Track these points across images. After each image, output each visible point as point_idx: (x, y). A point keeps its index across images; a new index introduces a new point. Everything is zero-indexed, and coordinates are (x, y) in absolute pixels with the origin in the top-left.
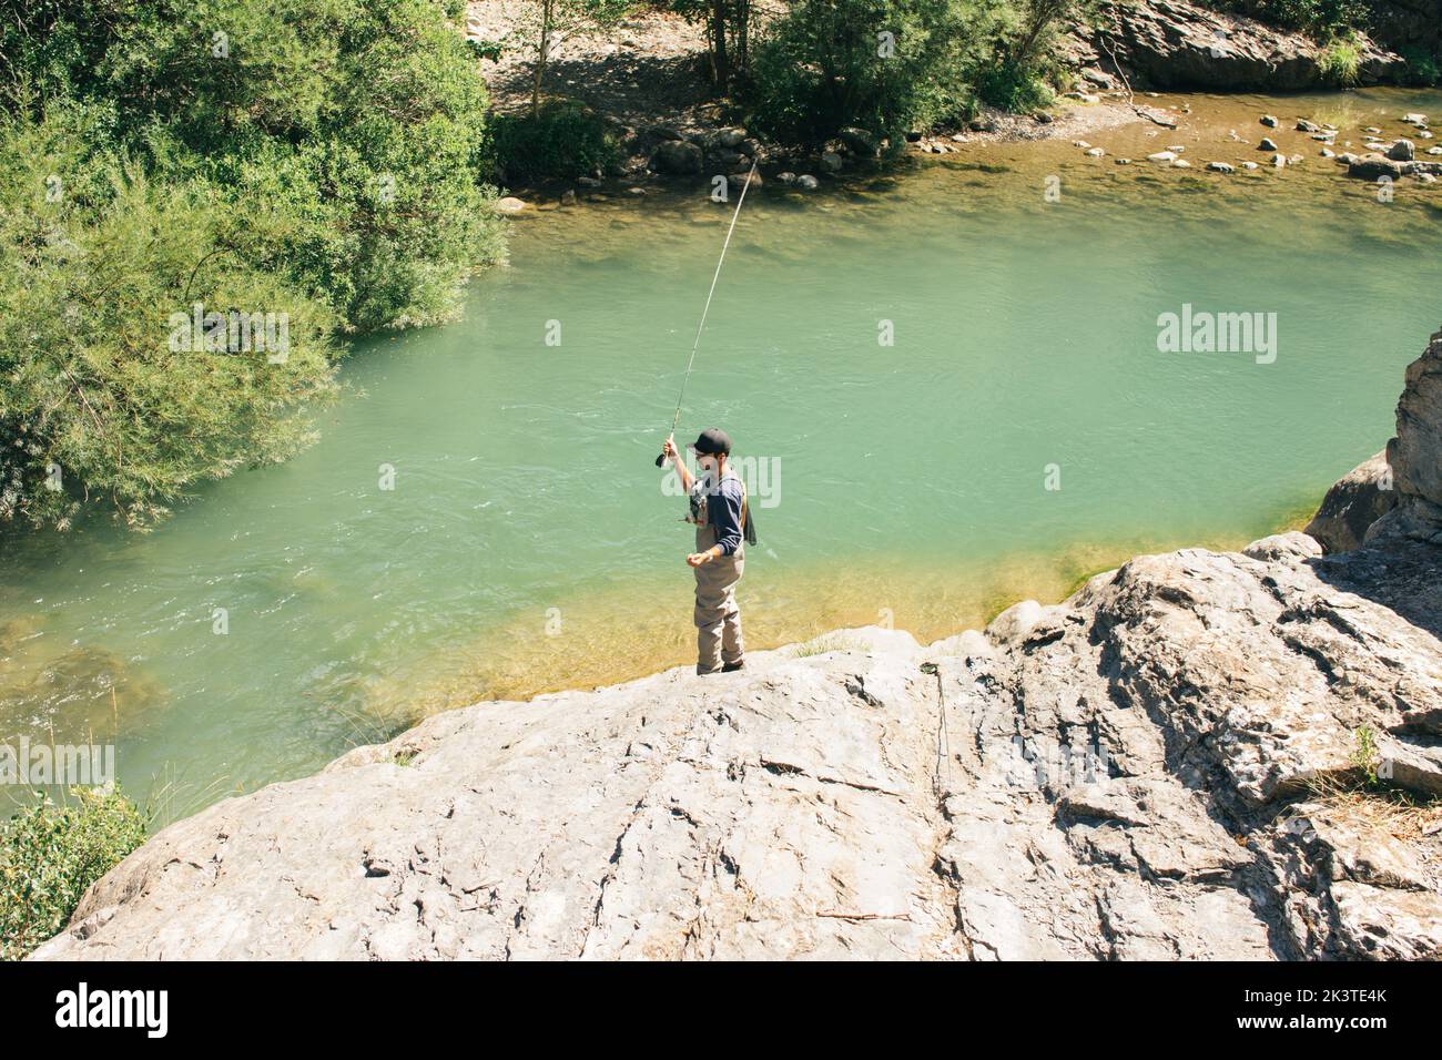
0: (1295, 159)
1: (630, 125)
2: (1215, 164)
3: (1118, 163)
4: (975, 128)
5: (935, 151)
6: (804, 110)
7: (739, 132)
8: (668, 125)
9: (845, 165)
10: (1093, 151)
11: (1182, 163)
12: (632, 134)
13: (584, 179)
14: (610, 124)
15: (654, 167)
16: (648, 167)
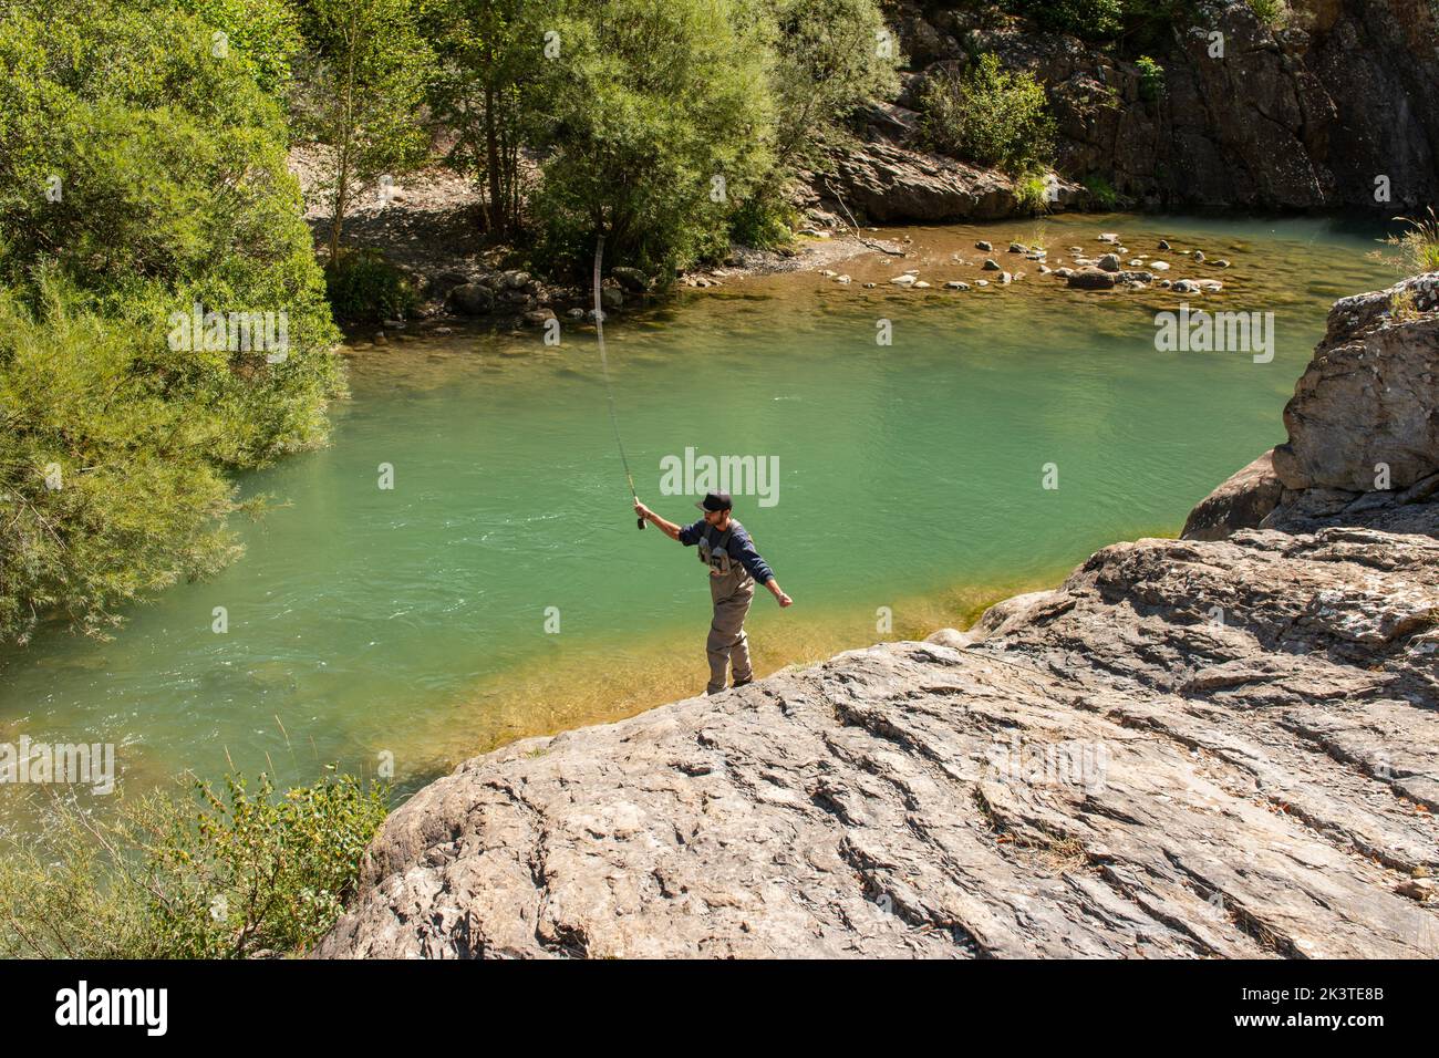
0: (1019, 275)
1: (420, 272)
2: (952, 283)
3: (866, 287)
4: (729, 264)
5: (699, 284)
6: (577, 252)
7: (521, 276)
8: (454, 271)
9: (625, 301)
10: (840, 278)
11: (922, 284)
12: (423, 281)
13: (388, 322)
14: (402, 272)
15: (450, 309)
16: (446, 310)
